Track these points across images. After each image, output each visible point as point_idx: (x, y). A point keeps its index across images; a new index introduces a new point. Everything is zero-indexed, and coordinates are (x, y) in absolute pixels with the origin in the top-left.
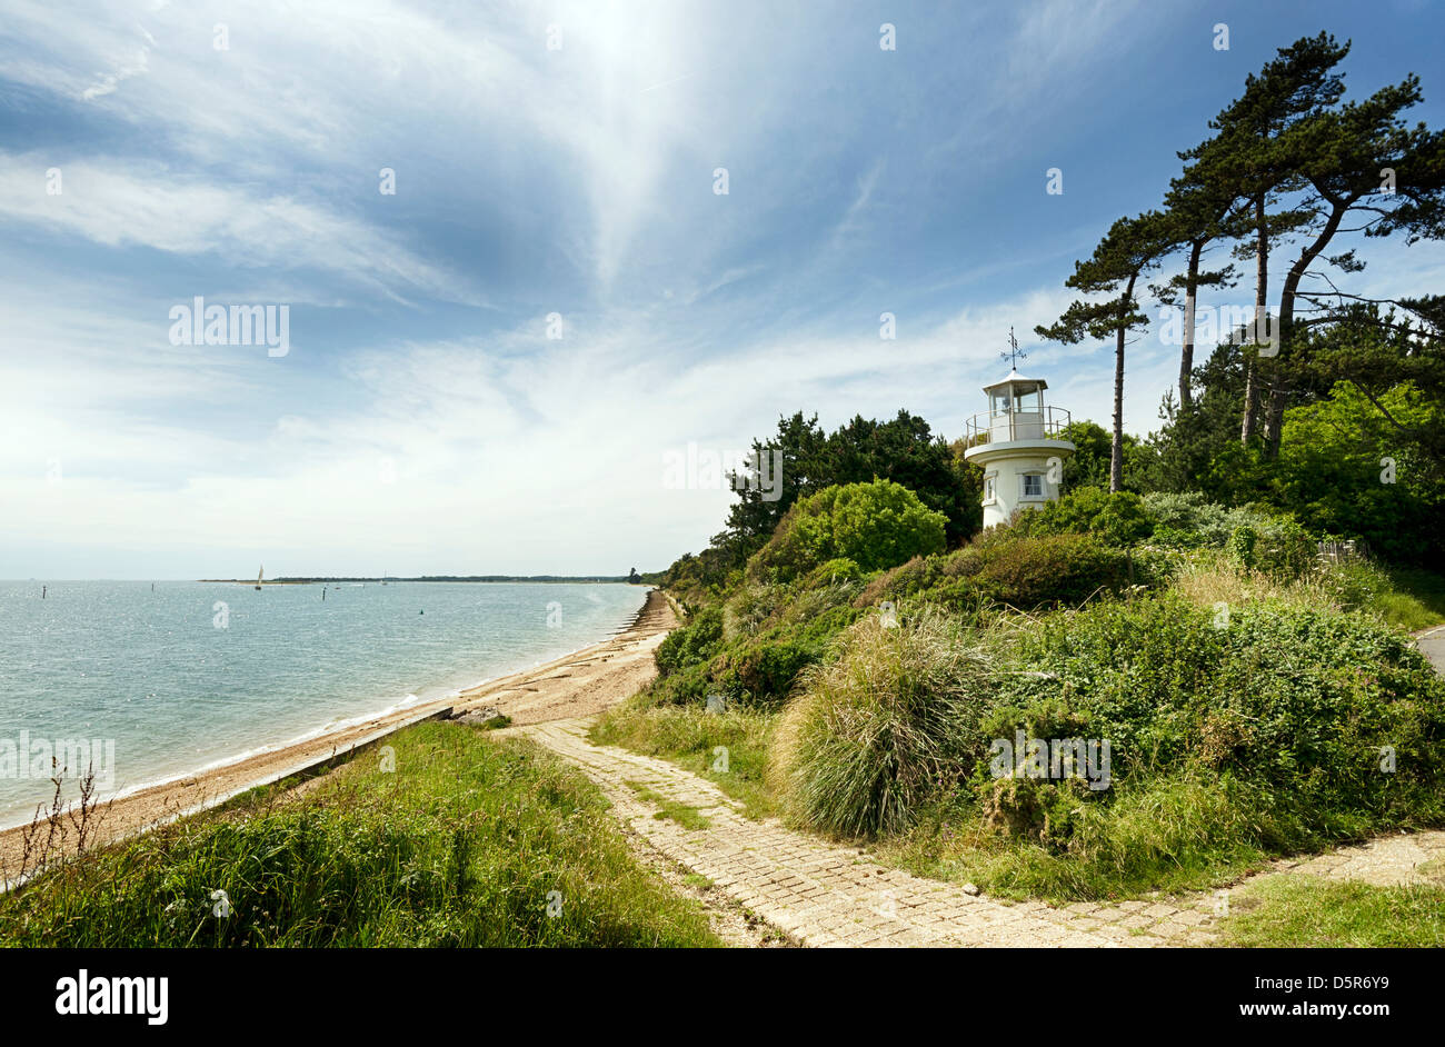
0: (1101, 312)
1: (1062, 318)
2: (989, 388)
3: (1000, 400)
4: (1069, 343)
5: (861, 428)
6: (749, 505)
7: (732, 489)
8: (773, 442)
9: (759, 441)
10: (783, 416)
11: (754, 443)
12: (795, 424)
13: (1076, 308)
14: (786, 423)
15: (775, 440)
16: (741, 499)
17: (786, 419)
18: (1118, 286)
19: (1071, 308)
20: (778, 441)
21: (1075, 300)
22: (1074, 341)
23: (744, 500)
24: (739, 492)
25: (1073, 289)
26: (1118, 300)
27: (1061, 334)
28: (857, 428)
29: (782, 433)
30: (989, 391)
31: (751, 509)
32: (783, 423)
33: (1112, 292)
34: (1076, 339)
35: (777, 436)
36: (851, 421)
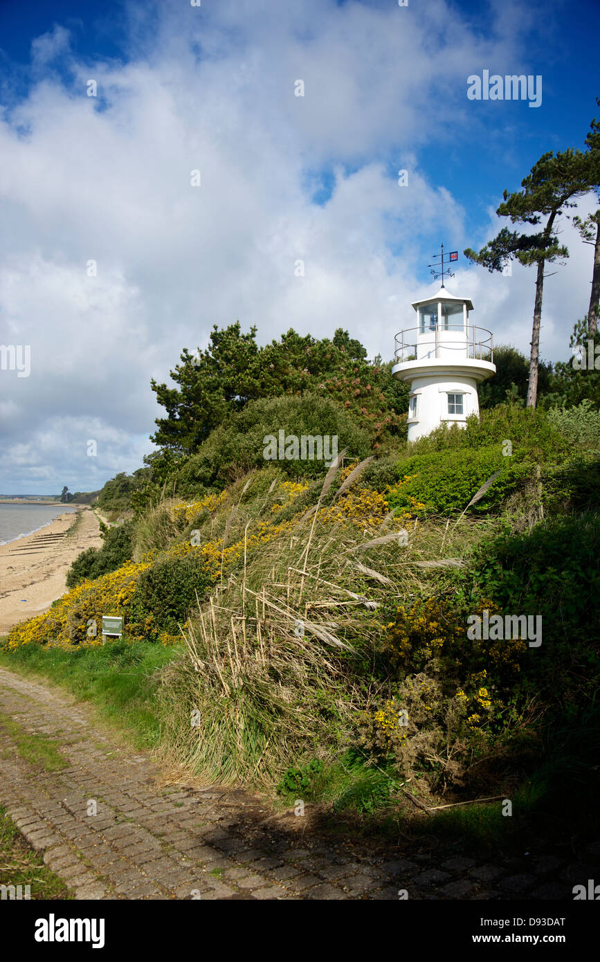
0: (525, 242)
1: (490, 245)
2: (418, 304)
3: (427, 318)
4: (494, 270)
5: (294, 343)
6: (177, 420)
7: (160, 402)
8: (205, 355)
9: (190, 353)
10: (216, 328)
11: (184, 355)
12: (230, 337)
13: (504, 235)
14: (220, 334)
15: (207, 353)
16: (168, 414)
17: (219, 331)
18: (540, 220)
19: (500, 235)
20: (210, 354)
21: (504, 228)
22: (499, 269)
23: (172, 415)
24: (166, 406)
25: (503, 217)
26: (540, 234)
27: (488, 260)
28: (289, 343)
29: (215, 345)
30: (418, 307)
31: (180, 425)
32: (216, 334)
33: (536, 225)
34: (502, 266)
35: (210, 348)
36: (283, 337)
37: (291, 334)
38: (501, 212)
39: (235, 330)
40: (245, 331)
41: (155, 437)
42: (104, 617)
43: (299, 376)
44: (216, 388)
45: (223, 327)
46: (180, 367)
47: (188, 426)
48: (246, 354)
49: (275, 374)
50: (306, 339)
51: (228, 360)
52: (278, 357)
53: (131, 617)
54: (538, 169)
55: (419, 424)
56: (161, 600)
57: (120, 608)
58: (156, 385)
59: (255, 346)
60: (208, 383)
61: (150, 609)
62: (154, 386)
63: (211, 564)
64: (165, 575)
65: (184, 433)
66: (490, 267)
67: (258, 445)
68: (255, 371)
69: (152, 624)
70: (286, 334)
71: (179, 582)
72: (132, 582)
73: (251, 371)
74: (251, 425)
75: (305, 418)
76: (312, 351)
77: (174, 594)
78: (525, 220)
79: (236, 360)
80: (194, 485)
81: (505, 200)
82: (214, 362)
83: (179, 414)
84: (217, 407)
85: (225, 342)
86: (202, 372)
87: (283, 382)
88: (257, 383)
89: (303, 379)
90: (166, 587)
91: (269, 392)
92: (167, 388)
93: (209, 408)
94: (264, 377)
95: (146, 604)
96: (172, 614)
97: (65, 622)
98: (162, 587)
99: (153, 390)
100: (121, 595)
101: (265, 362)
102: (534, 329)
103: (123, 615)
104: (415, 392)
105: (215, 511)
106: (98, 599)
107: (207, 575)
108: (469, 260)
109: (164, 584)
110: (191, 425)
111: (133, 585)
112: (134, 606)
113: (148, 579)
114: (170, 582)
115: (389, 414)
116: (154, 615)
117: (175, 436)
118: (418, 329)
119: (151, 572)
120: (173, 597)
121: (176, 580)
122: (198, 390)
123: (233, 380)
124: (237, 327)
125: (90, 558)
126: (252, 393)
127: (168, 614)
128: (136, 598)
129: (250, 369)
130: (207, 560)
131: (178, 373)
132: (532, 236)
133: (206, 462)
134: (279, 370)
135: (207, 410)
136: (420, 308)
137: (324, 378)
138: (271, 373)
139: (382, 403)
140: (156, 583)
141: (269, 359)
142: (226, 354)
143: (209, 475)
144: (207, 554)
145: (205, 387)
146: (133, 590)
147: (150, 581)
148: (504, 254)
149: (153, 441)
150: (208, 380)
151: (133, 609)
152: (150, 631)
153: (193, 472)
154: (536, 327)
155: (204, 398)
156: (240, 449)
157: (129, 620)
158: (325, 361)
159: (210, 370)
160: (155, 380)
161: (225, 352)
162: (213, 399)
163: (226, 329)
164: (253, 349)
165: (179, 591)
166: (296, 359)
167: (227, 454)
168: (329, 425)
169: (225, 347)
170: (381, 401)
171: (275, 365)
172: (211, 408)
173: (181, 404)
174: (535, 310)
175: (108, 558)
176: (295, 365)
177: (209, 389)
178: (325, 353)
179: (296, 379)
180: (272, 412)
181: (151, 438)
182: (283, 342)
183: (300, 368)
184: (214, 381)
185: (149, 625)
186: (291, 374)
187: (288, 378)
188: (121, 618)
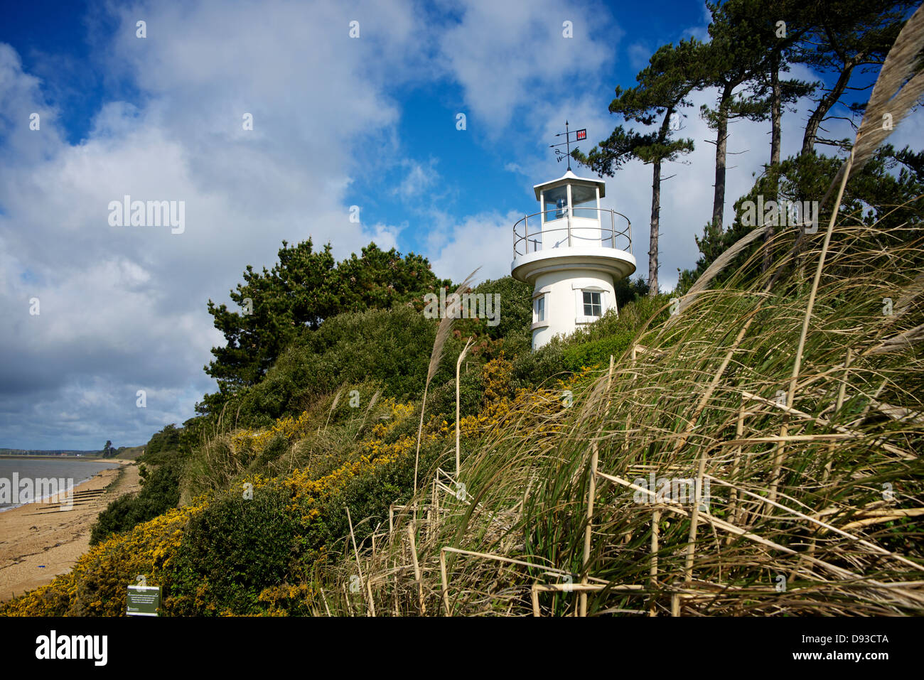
0: (641, 141)
1: (601, 144)
2: (542, 187)
4: (605, 175)
5: (376, 258)
6: (237, 348)
7: (218, 326)
8: (272, 275)
9: (254, 271)
10: (285, 244)
11: (248, 273)
12: (301, 254)
13: (618, 134)
14: (289, 251)
15: (273, 272)
16: (227, 342)
17: (289, 247)
18: (654, 120)
19: (614, 134)
20: (278, 274)
21: (618, 126)
22: (610, 174)
23: (231, 343)
24: (225, 331)
25: (615, 114)
26: (654, 134)
27: (598, 163)
28: (370, 258)
29: (283, 264)
30: (541, 192)
31: (240, 354)
32: (285, 251)
33: (650, 126)
34: (613, 170)
35: (277, 268)
36: (363, 250)
37: (373, 247)
38: (613, 108)
39: (307, 247)
40: (317, 249)
41: (210, 368)
42: (130, 587)
43: (384, 291)
44: (285, 311)
45: (294, 243)
46: (242, 287)
47: (250, 356)
48: (321, 268)
49: (355, 289)
50: (390, 253)
51: (298, 279)
52: (360, 269)
53: (174, 586)
54: (658, 59)
55: (548, 329)
56: (221, 558)
57: (156, 571)
58: (214, 307)
59: (332, 259)
60: (275, 304)
61: (204, 572)
62: (212, 308)
63: (301, 500)
64: (229, 518)
65: (244, 363)
66: (600, 171)
67: (340, 366)
68: (332, 287)
69: (207, 596)
70: (367, 248)
71: (251, 529)
72: (178, 531)
73: (327, 287)
74: (330, 344)
75: (396, 335)
76: (398, 265)
77: (244, 549)
78: (638, 120)
79: (309, 275)
80: (259, 416)
81: (617, 96)
82: (282, 283)
83: (239, 341)
84: (285, 332)
85: (295, 259)
86: (267, 293)
87: (366, 298)
88: (336, 299)
89: (389, 294)
90: (230, 537)
91: (350, 309)
92: (228, 310)
93: (277, 333)
94: (344, 291)
95: (197, 565)
96: (239, 580)
97: (74, 596)
98: (224, 536)
99: (210, 312)
100: (159, 552)
101: (346, 276)
102: (652, 237)
103: (160, 583)
104: (542, 291)
105: (293, 437)
106: (123, 558)
107: (294, 517)
108: (577, 163)
109: (227, 531)
110: (253, 353)
111: (178, 536)
112: (179, 569)
113: (202, 526)
114: (237, 529)
115: (484, 338)
116: (210, 581)
117: (234, 367)
118: (543, 215)
119: (208, 514)
120: (242, 554)
121: (245, 527)
122: (264, 310)
123: (305, 298)
124: (309, 244)
125: (122, 507)
126: (329, 310)
127: (231, 581)
128: (181, 555)
129: (327, 284)
130: (294, 495)
131: (240, 294)
132: (645, 137)
133: (274, 387)
134: (360, 285)
135: (274, 335)
136: (544, 192)
137: (410, 297)
138: (352, 288)
139: (477, 326)
140: (214, 531)
141: (350, 271)
142: (296, 273)
143: (276, 404)
144: (294, 486)
145: (271, 309)
146: (178, 544)
147: (205, 527)
148: (616, 156)
149: (208, 373)
150: (276, 301)
151: (177, 573)
152: (203, 607)
153: (257, 402)
154: (655, 235)
155: (271, 320)
156: (318, 371)
157: (170, 590)
158: (411, 280)
159: (277, 291)
160: (213, 302)
161: (296, 270)
162: (281, 322)
163: (296, 247)
164: (330, 262)
165: (251, 543)
166: (379, 275)
167: (299, 377)
168: (424, 342)
169: (295, 265)
170: (475, 323)
171: (357, 279)
172: (280, 332)
173: (242, 330)
174: (652, 217)
175: (147, 507)
176: (379, 282)
177: (276, 310)
178: (412, 269)
179: (380, 294)
180: (354, 328)
181: (206, 369)
182: (363, 256)
183: (384, 284)
184: (282, 303)
185: (202, 598)
186: (374, 290)
187: (373, 293)
188: (157, 588)
